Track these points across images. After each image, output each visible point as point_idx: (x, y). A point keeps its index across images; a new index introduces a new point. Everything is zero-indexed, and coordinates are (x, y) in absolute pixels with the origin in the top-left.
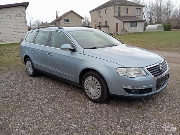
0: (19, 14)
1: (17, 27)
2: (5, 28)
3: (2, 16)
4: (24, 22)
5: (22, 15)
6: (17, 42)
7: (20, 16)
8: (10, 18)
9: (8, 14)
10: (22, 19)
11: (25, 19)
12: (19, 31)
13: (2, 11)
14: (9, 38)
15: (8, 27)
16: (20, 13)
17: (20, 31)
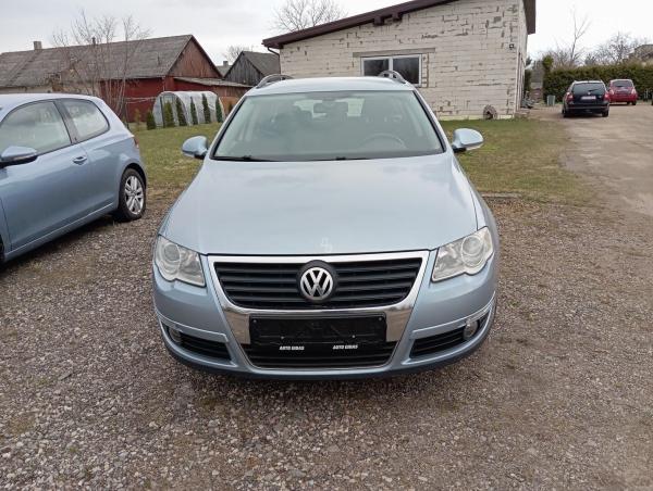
0: (497, 19)
1: (480, 64)
2: (443, 69)
3: (441, 29)
4: (507, 46)
5: (504, 23)
6: (472, 118)
7: (499, 24)
8: (463, 34)
9: (461, 22)
10: (503, 36)
11: (513, 34)
12: (487, 78)
13: (444, 13)
14: (449, 104)
15: (453, 64)
16: (499, 14)
17: (489, 79)
